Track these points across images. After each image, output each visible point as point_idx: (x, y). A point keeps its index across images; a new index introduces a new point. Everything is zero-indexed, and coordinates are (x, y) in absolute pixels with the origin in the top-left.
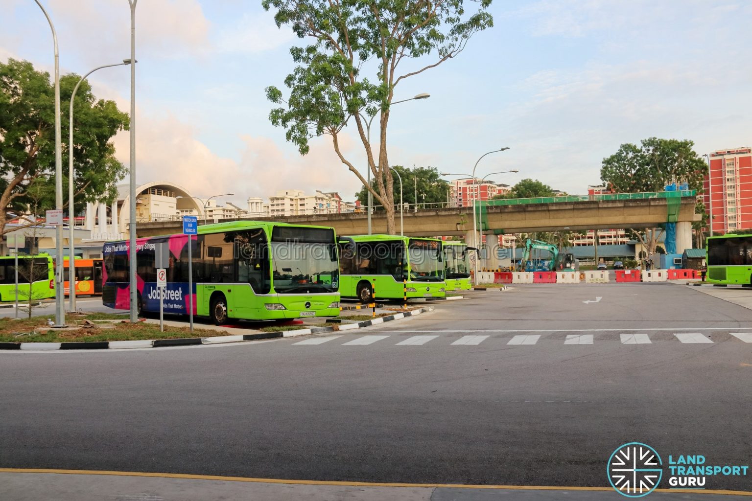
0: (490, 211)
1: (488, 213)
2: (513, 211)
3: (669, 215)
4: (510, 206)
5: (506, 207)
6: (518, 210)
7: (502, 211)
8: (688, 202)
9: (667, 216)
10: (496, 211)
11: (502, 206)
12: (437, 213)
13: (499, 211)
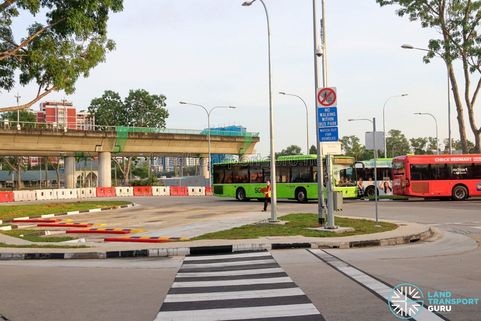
0: (131, 136)
1: (129, 138)
2: (149, 137)
3: (241, 149)
4: (146, 134)
5: (143, 134)
6: (152, 137)
7: (140, 137)
8: (255, 141)
9: (239, 149)
10: (136, 137)
11: (140, 133)
12: (86, 134)
13: (138, 137)
